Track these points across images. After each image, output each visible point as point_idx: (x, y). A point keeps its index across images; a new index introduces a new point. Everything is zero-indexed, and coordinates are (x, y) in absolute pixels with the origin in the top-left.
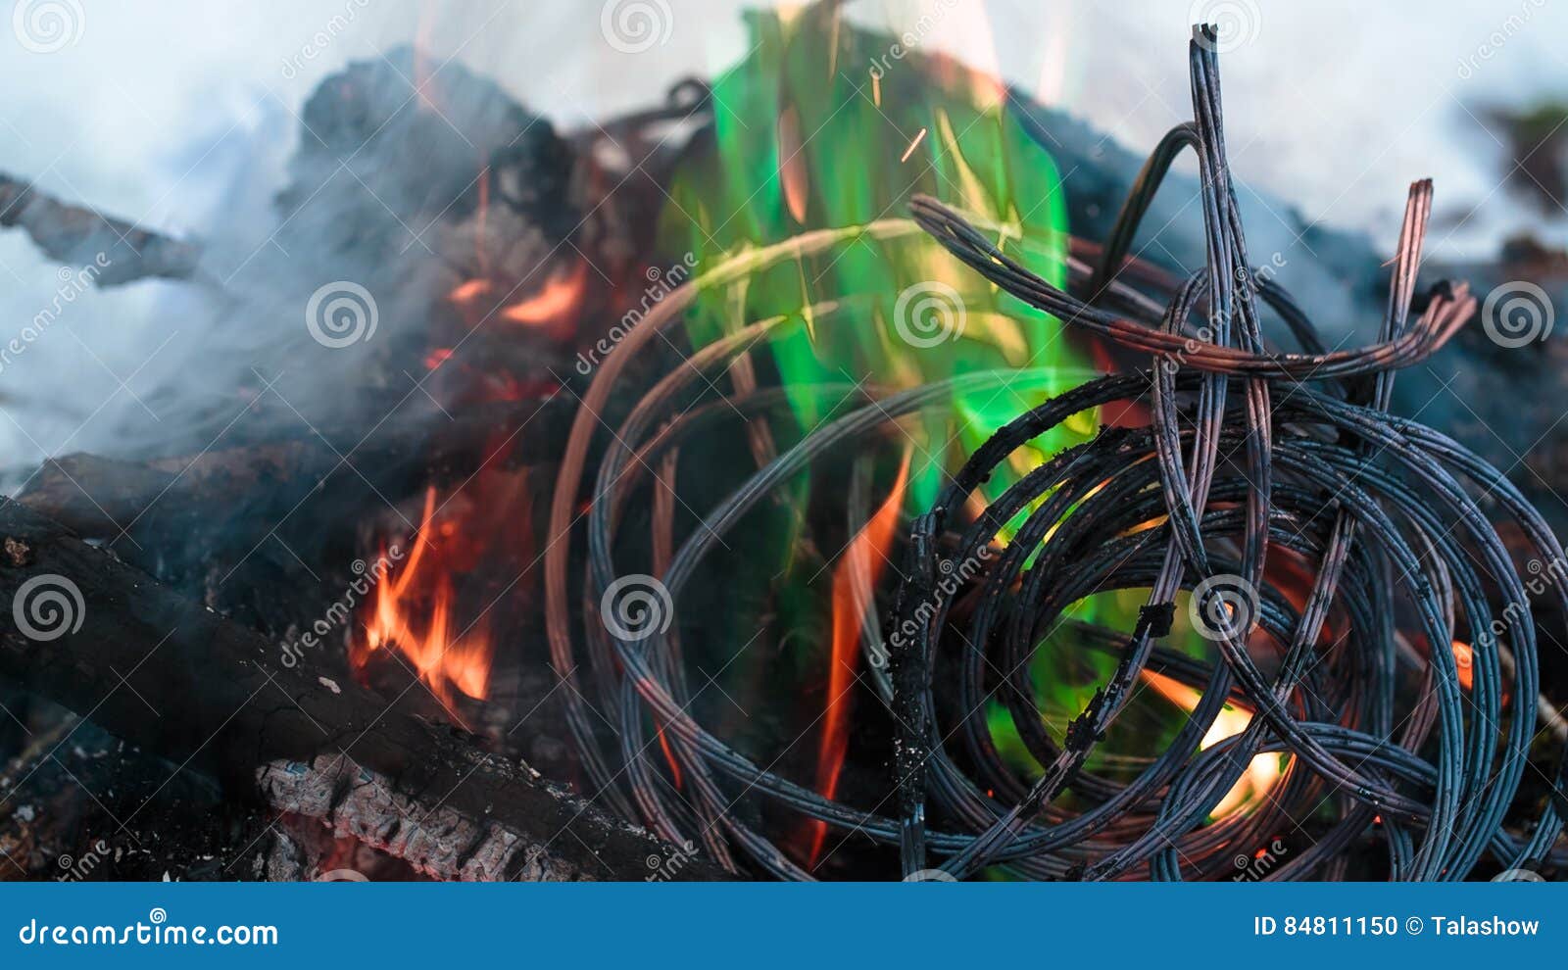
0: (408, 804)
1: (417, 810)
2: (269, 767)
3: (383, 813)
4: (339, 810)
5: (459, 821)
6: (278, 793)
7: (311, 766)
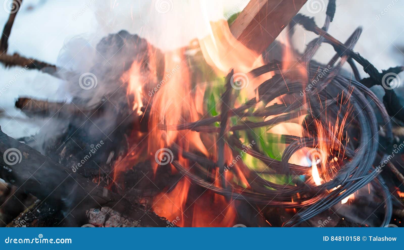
0: (125, 220)
1: (127, 221)
2: (89, 210)
3: (118, 223)
4: (107, 222)
5: (138, 224)
6: (91, 218)
7: (100, 210)
